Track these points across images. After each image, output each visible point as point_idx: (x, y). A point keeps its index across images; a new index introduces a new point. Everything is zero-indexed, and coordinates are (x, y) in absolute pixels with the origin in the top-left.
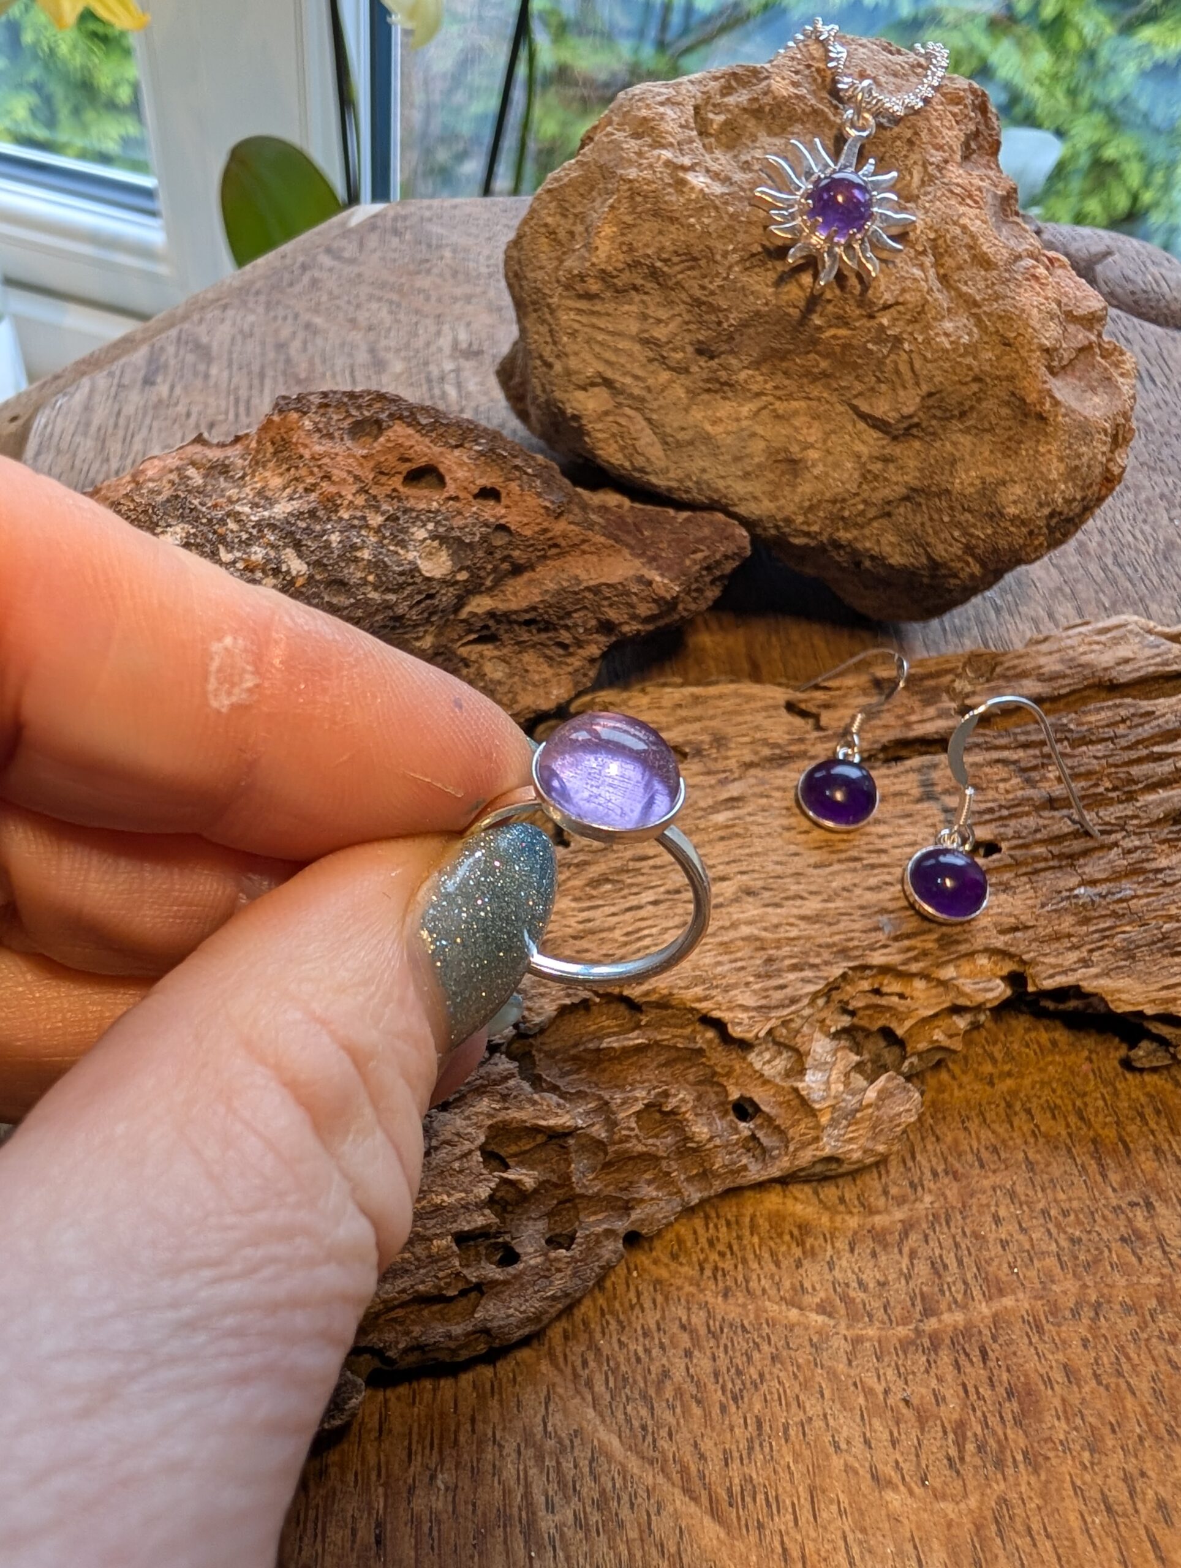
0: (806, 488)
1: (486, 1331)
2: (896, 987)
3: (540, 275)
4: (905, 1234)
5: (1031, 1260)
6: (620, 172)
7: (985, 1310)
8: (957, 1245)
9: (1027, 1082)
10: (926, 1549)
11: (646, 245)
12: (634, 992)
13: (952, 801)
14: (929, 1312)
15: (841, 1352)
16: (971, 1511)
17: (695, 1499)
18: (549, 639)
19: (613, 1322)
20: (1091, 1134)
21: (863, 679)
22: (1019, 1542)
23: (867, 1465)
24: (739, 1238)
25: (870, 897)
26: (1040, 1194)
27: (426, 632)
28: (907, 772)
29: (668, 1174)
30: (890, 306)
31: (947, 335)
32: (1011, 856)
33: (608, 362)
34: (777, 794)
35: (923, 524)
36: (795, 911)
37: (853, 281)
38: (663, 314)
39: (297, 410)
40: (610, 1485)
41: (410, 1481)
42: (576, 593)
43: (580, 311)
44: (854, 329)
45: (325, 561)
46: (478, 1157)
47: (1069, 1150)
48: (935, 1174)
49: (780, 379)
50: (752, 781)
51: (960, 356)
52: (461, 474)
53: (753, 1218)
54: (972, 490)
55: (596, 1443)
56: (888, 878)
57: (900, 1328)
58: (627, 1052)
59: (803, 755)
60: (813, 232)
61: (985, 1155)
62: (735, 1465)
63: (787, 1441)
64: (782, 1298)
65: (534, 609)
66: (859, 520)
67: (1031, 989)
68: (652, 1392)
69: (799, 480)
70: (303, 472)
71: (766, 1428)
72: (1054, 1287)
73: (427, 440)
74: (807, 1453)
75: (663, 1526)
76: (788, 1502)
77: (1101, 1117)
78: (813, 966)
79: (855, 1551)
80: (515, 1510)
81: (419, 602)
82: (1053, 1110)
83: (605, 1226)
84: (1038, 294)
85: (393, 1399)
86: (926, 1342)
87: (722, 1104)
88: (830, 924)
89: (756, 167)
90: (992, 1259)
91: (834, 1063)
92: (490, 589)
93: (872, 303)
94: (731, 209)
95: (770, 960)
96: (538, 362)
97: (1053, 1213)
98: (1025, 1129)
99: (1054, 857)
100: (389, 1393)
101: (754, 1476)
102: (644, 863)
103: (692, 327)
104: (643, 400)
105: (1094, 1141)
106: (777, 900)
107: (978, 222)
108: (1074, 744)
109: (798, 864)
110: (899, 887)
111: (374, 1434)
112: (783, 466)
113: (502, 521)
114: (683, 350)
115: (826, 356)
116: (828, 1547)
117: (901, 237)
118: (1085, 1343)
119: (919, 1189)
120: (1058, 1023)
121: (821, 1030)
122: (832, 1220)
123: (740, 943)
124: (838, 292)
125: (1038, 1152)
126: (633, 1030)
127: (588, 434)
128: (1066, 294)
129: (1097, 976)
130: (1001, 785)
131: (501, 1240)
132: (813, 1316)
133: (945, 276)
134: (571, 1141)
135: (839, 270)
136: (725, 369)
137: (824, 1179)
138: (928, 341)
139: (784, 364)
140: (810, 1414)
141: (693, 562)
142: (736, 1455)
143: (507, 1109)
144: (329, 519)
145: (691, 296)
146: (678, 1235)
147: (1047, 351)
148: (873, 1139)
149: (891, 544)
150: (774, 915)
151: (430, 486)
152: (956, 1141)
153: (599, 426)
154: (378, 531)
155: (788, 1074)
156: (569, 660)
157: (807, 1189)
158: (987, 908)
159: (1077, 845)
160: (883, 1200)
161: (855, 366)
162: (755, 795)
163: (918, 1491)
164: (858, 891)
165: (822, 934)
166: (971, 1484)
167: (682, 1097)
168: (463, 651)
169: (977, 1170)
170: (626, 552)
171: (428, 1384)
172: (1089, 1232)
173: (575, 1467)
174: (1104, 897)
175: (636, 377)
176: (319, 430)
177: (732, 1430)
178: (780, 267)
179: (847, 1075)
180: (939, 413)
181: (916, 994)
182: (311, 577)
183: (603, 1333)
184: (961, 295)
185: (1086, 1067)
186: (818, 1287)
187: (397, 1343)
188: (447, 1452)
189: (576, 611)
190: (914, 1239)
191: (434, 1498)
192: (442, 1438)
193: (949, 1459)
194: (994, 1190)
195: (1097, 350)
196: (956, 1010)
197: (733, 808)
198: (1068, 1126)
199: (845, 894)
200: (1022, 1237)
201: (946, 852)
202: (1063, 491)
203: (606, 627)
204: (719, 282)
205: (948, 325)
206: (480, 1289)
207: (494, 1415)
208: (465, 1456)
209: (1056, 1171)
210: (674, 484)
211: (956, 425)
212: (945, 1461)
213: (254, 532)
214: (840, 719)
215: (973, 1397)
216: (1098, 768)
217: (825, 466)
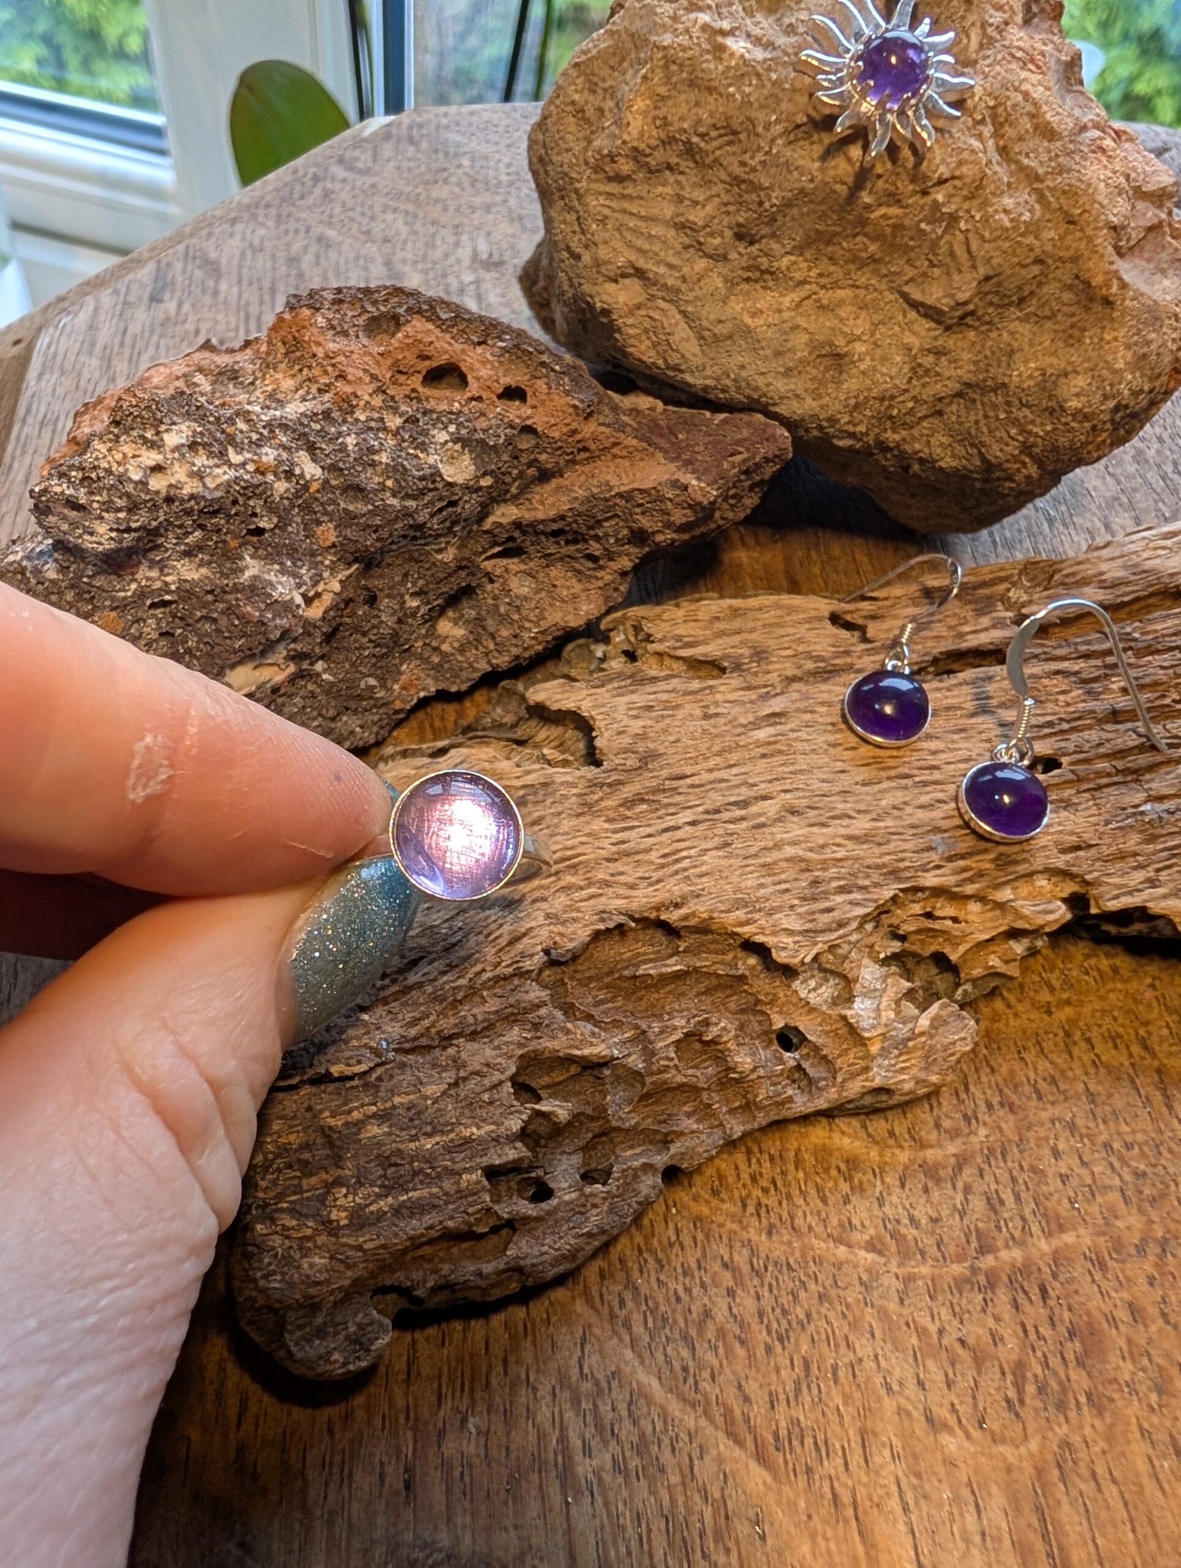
0: (852, 384)
1: (519, 1270)
2: (949, 910)
3: (567, 158)
4: (959, 1168)
5: (1093, 1195)
6: (653, 38)
7: (1044, 1246)
8: (1014, 1180)
9: (1087, 1010)
10: (984, 1494)
11: (682, 119)
12: (672, 917)
13: (1009, 715)
14: (984, 1249)
15: (893, 1290)
16: (1032, 1455)
17: (740, 1443)
18: (578, 551)
19: (651, 1260)
20: (1156, 1064)
21: (913, 589)
22: (1083, 1487)
23: (921, 1407)
24: (783, 1173)
25: (922, 815)
26: (1102, 1127)
27: (448, 543)
28: (960, 684)
29: (710, 1106)
30: (946, 181)
31: (1006, 211)
32: (1073, 772)
33: (640, 250)
34: (823, 709)
35: (977, 422)
36: (843, 831)
37: (906, 153)
38: (700, 195)
39: (309, 306)
40: (650, 1427)
41: (440, 1424)
42: (607, 500)
43: (610, 195)
44: (907, 207)
45: (341, 465)
46: (508, 1088)
47: (1133, 1082)
48: (990, 1106)
49: (824, 265)
50: (796, 696)
51: (1022, 235)
52: (484, 372)
53: (798, 1152)
54: (1032, 383)
55: (634, 1385)
56: (941, 796)
57: (954, 1266)
58: (665, 980)
59: (849, 668)
60: (863, 96)
61: (1043, 1086)
62: (782, 1408)
63: (836, 1382)
64: (829, 1235)
65: (562, 518)
66: (908, 419)
67: (1094, 911)
68: (693, 1332)
69: (844, 376)
70: (316, 371)
71: (814, 1368)
72: (1118, 1223)
73: (448, 337)
74: (857, 1395)
75: (705, 1470)
76: (838, 1446)
77: (1165, 1046)
78: (862, 888)
79: (910, 1497)
80: (551, 1456)
81: (441, 510)
82: (1114, 1039)
83: (643, 1160)
84: (1105, 167)
85: (422, 1341)
86: (982, 1280)
87: (765, 1033)
88: (880, 844)
89: (801, 30)
90: (1051, 1194)
91: (884, 990)
92: (515, 497)
93: (925, 178)
94: (774, 76)
95: (816, 882)
96: (565, 255)
97: (1116, 1146)
98: (1085, 1059)
99: (1118, 772)
100: (417, 1335)
101: (802, 1419)
102: (681, 782)
103: (731, 208)
104: (678, 291)
105: (1159, 1071)
106: (822, 819)
107: (1041, 89)
108: (1139, 653)
109: (845, 781)
110: (953, 805)
111: (402, 1377)
112: (827, 362)
113: (529, 422)
114: (721, 234)
115: (874, 239)
116: (880, 1491)
117: (958, 104)
118: (1151, 1281)
119: (973, 1121)
120: (1119, 949)
121: (869, 956)
122: (881, 1155)
123: (784, 865)
124: (889, 165)
125: (1099, 1083)
126: (671, 956)
127: (619, 330)
128: (1134, 169)
129: (1164, 897)
130: (1061, 698)
131: (533, 1175)
132: (862, 1254)
133: (1005, 147)
134: (607, 1072)
135: (891, 140)
136: (766, 255)
137: (875, 1111)
138: (986, 220)
139: (830, 249)
140: (860, 1354)
141: (731, 466)
142: (782, 1397)
143: (539, 1038)
144: (345, 421)
145: (730, 175)
146: (718, 1170)
147: (1114, 228)
148: (926, 1069)
149: (942, 444)
150: (820, 835)
151: (450, 386)
152: (1012, 1072)
153: (630, 321)
154: (396, 434)
155: (835, 1002)
156: (599, 574)
157: (855, 1123)
158: (1047, 826)
159: (1143, 760)
160: (935, 1133)
161: (907, 249)
162: (798, 710)
163: (976, 1434)
164: (909, 810)
165: (871, 854)
166: (1031, 1426)
167: (723, 1027)
168: (488, 565)
169: (1034, 1103)
170: (659, 456)
171: (458, 1325)
172: (1154, 1166)
173: (613, 1410)
174: (1173, 813)
175: (671, 266)
176: (333, 328)
177: (778, 1370)
178: (827, 139)
179: (898, 1002)
180: (996, 300)
181: (970, 918)
182: (326, 482)
183: (641, 1271)
184: (1022, 168)
185: (1149, 994)
186: (867, 1223)
187: (425, 1281)
188: (478, 1394)
189: (607, 519)
190: (968, 1174)
191: (465, 1443)
192: (472, 1380)
193: (1008, 1401)
194: (1053, 1122)
195: (1167, 229)
196: (1014, 934)
197: (775, 724)
198: (1131, 1056)
199: (895, 812)
200: (1083, 1172)
201: (1004, 766)
202: (1131, 381)
203: (639, 537)
204: (759, 157)
205: (1008, 202)
206: (512, 1225)
207: (528, 1356)
208: (498, 1399)
209: (1118, 1102)
210: (710, 382)
211: (1014, 312)
212: (1004, 1404)
213: (265, 432)
214: (888, 630)
215: (1033, 1336)
216: (1165, 679)
217: (873, 360)
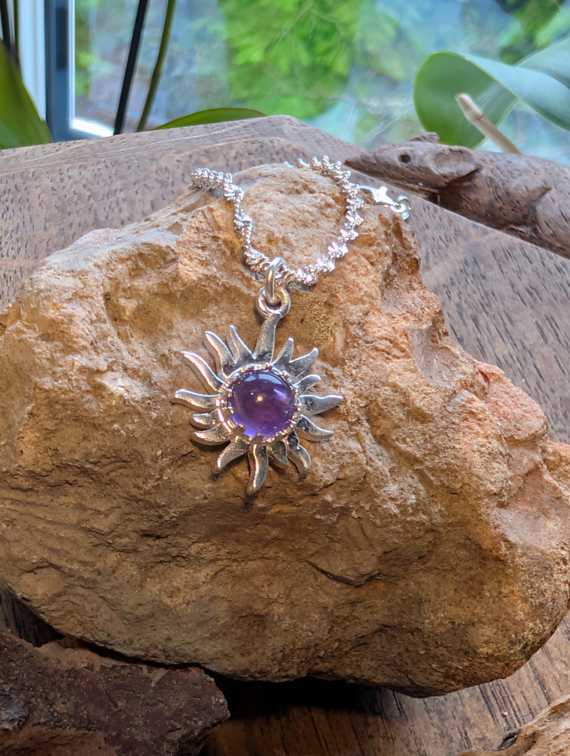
0: (276, 641)
30: (332, 484)
31: (392, 499)
35: (400, 654)
44: (299, 506)
49: (233, 546)
51: (410, 516)
54: (442, 629)
84: (478, 434)
89: (173, 364)
93: (312, 486)
112: (250, 622)
114: (128, 536)
115: (274, 526)
133: (382, 438)
136: (175, 546)
138: (375, 509)
139: (234, 535)
161: (307, 532)
180: (398, 562)
195: (544, 469)
205: (393, 489)
217: (292, 618)
